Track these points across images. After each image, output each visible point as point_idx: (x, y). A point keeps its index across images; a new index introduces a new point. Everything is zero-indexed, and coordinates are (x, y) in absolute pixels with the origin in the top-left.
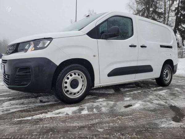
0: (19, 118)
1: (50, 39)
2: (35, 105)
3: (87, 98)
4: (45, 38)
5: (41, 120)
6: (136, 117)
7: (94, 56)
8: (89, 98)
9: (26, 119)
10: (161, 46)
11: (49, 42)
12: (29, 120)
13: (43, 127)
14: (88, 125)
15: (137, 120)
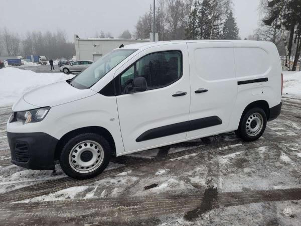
0: (17, 201)
1: (48, 108)
2: (43, 179)
3: (109, 168)
4: (41, 108)
5: (37, 204)
6: (144, 207)
7: (112, 120)
8: (112, 168)
9: (23, 202)
10: (240, 83)
11: (47, 111)
12: (26, 204)
13: (34, 215)
14: (80, 217)
15: (139, 213)
